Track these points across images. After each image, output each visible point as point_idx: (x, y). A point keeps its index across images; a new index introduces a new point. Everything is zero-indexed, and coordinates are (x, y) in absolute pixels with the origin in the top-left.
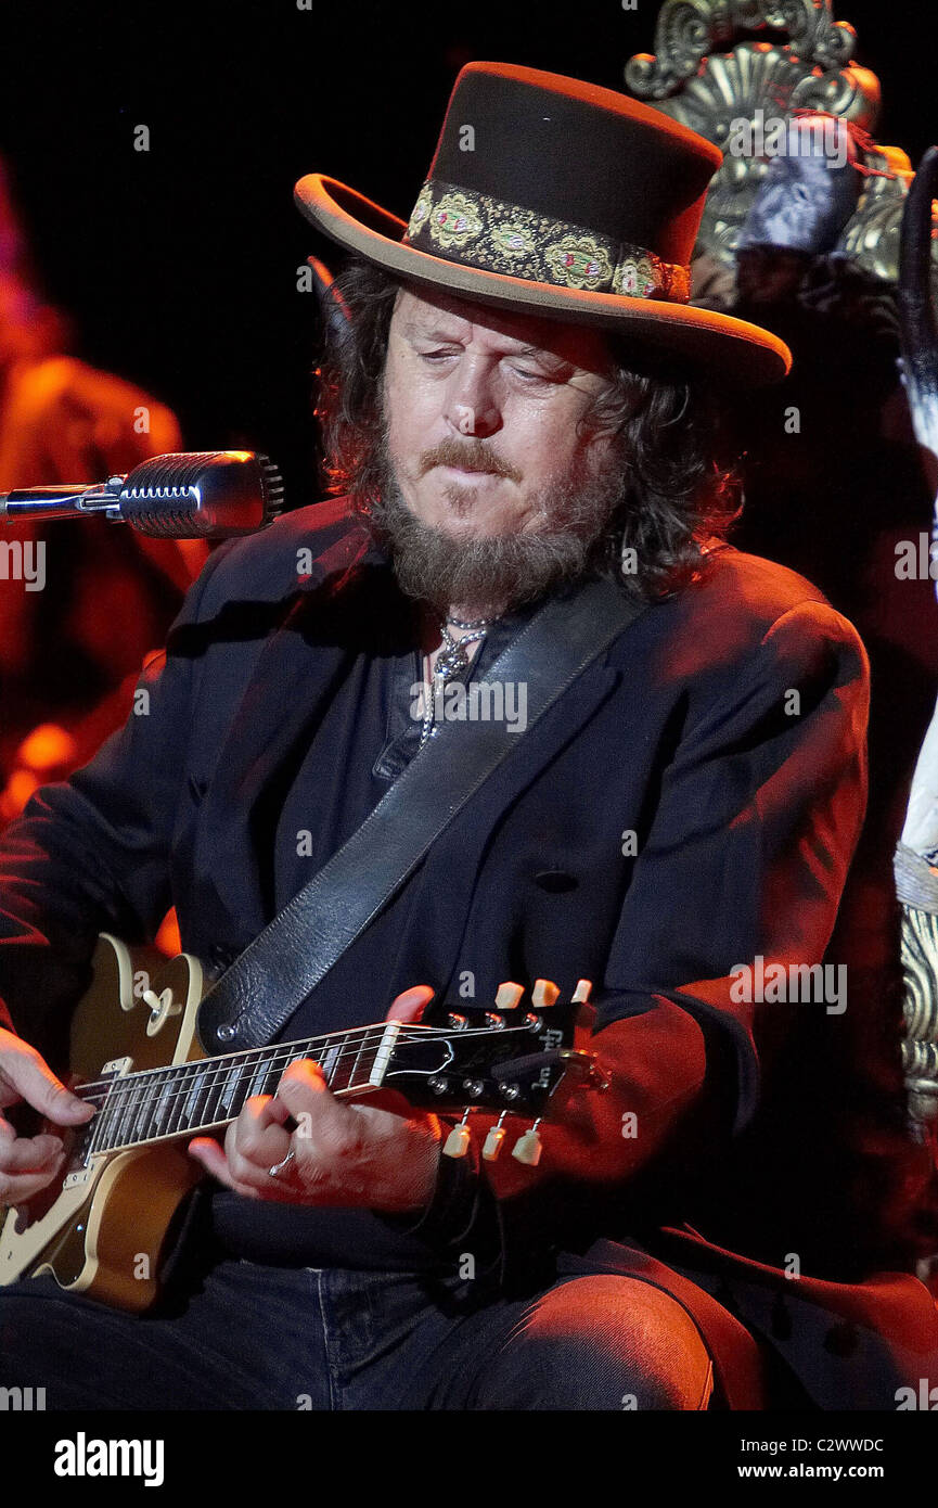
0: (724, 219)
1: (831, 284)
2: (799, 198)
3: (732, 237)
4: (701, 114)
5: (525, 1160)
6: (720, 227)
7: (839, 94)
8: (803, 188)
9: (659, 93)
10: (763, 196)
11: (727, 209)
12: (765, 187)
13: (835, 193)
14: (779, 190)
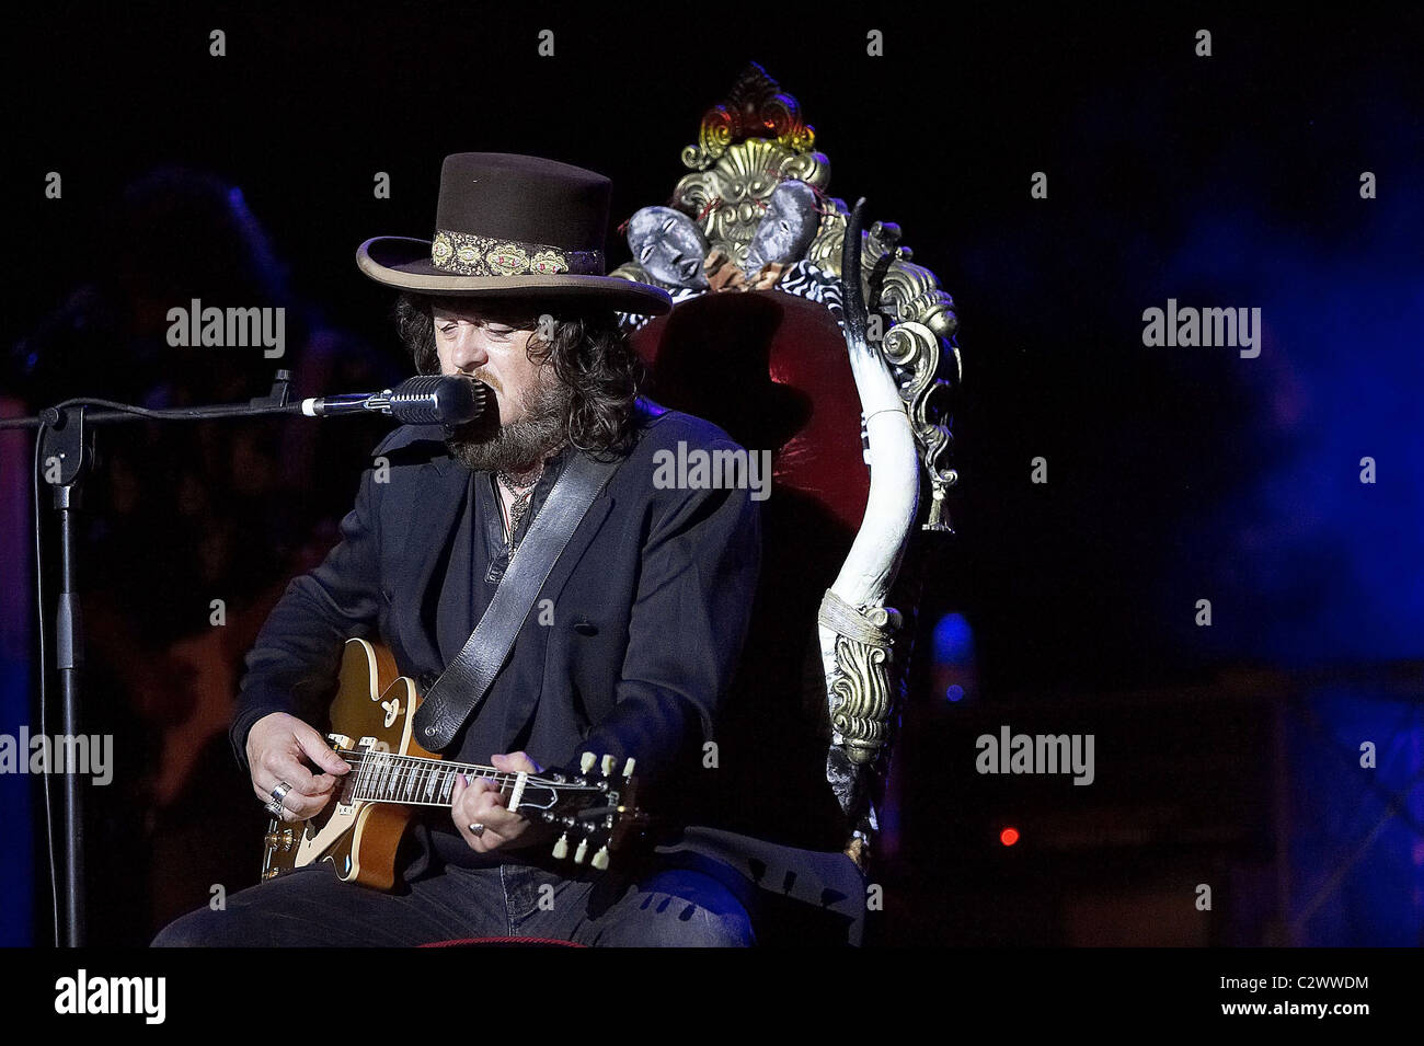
0: (739, 241)
1: (803, 278)
2: (783, 229)
3: (744, 251)
4: (726, 180)
5: (600, 867)
6: (737, 245)
7: (806, 168)
8: (786, 223)
9: (701, 168)
10: (762, 227)
11: (741, 236)
12: (763, 222)
13: (804, 225)
14: (772, 224)
